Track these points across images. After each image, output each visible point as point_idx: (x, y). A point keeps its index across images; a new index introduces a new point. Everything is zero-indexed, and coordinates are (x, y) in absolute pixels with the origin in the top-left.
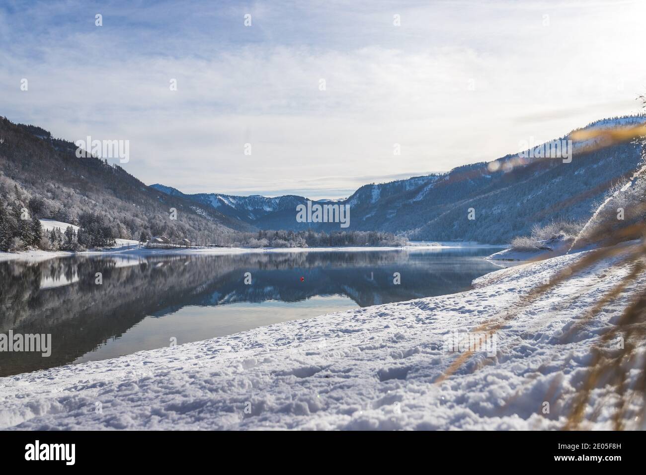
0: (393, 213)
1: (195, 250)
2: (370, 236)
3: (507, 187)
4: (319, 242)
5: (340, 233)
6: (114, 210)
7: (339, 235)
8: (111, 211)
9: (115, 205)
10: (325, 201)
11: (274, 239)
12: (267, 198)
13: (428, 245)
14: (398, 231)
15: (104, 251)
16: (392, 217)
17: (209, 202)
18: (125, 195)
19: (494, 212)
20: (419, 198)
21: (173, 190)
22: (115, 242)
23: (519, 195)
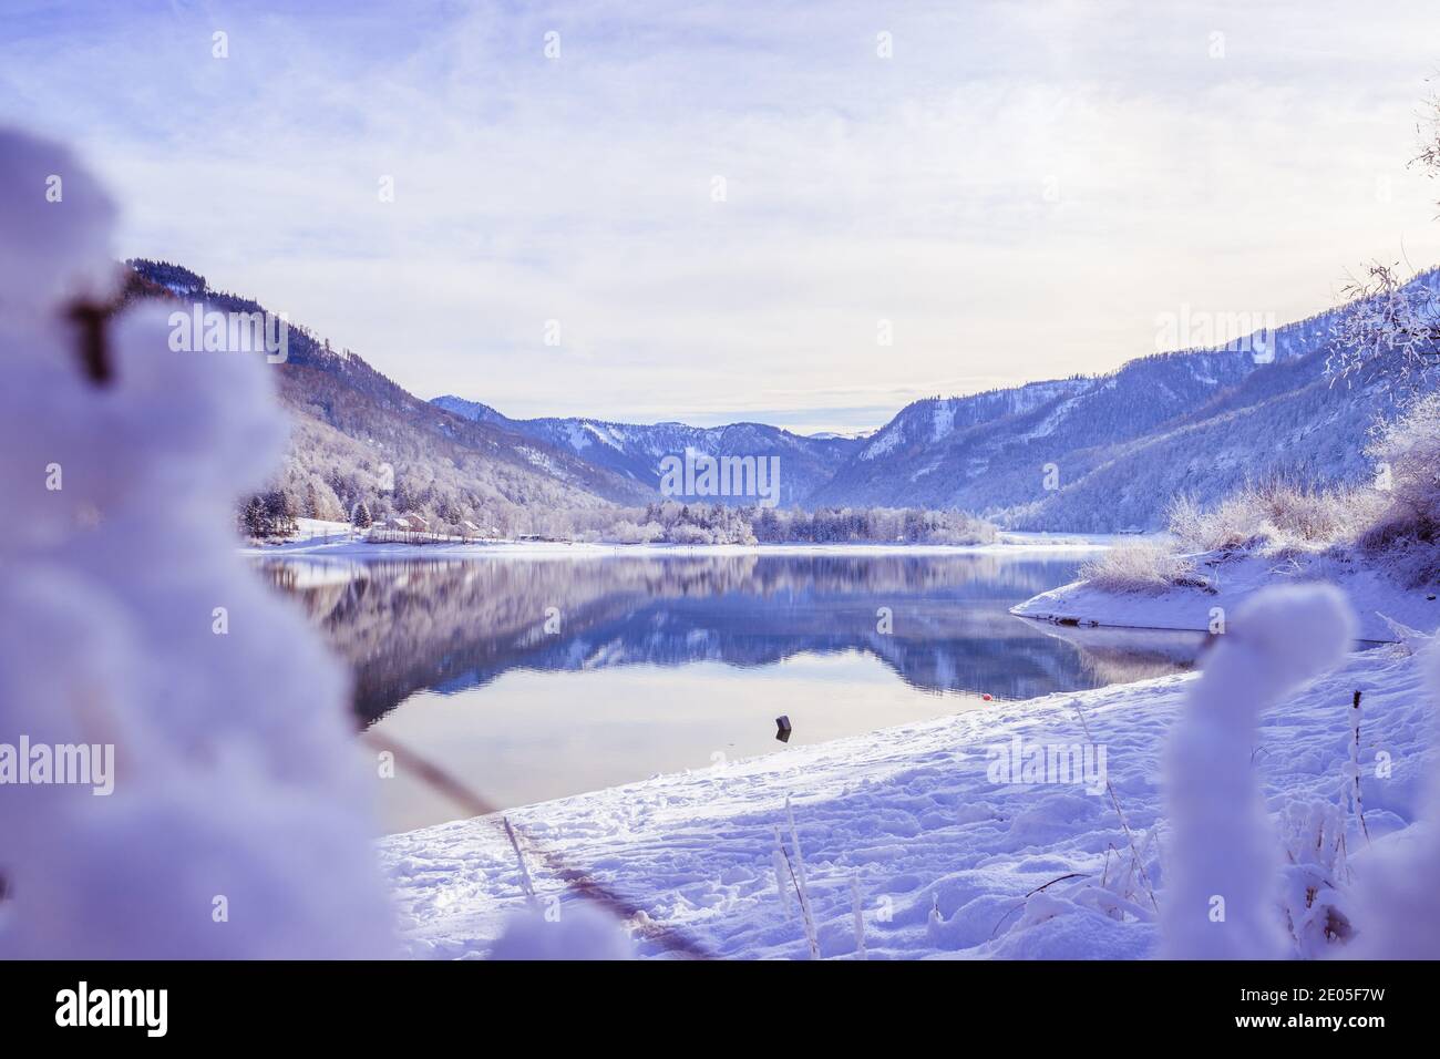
0: (978, 466)
1: (483, 548)
2: (909, 519)
3: (1254, 404)
4: (788, 532)
5: (836, 512)
6: (314, 454)
7: (834, 516)
8: (304, 455)
9: (319, 441)
10: (827, 437)
11: (677, 523)
12: (696, 430)
13: (1054, 543)
14: (988, 509)
15: (266, 548)
16: (980, 475)
17: (563, 438)
18: (350, 418)
19: (1220, 466)
20: (1045, 430)
21: (483, 409)
22: (296, 528)
23: (1282, 425)
